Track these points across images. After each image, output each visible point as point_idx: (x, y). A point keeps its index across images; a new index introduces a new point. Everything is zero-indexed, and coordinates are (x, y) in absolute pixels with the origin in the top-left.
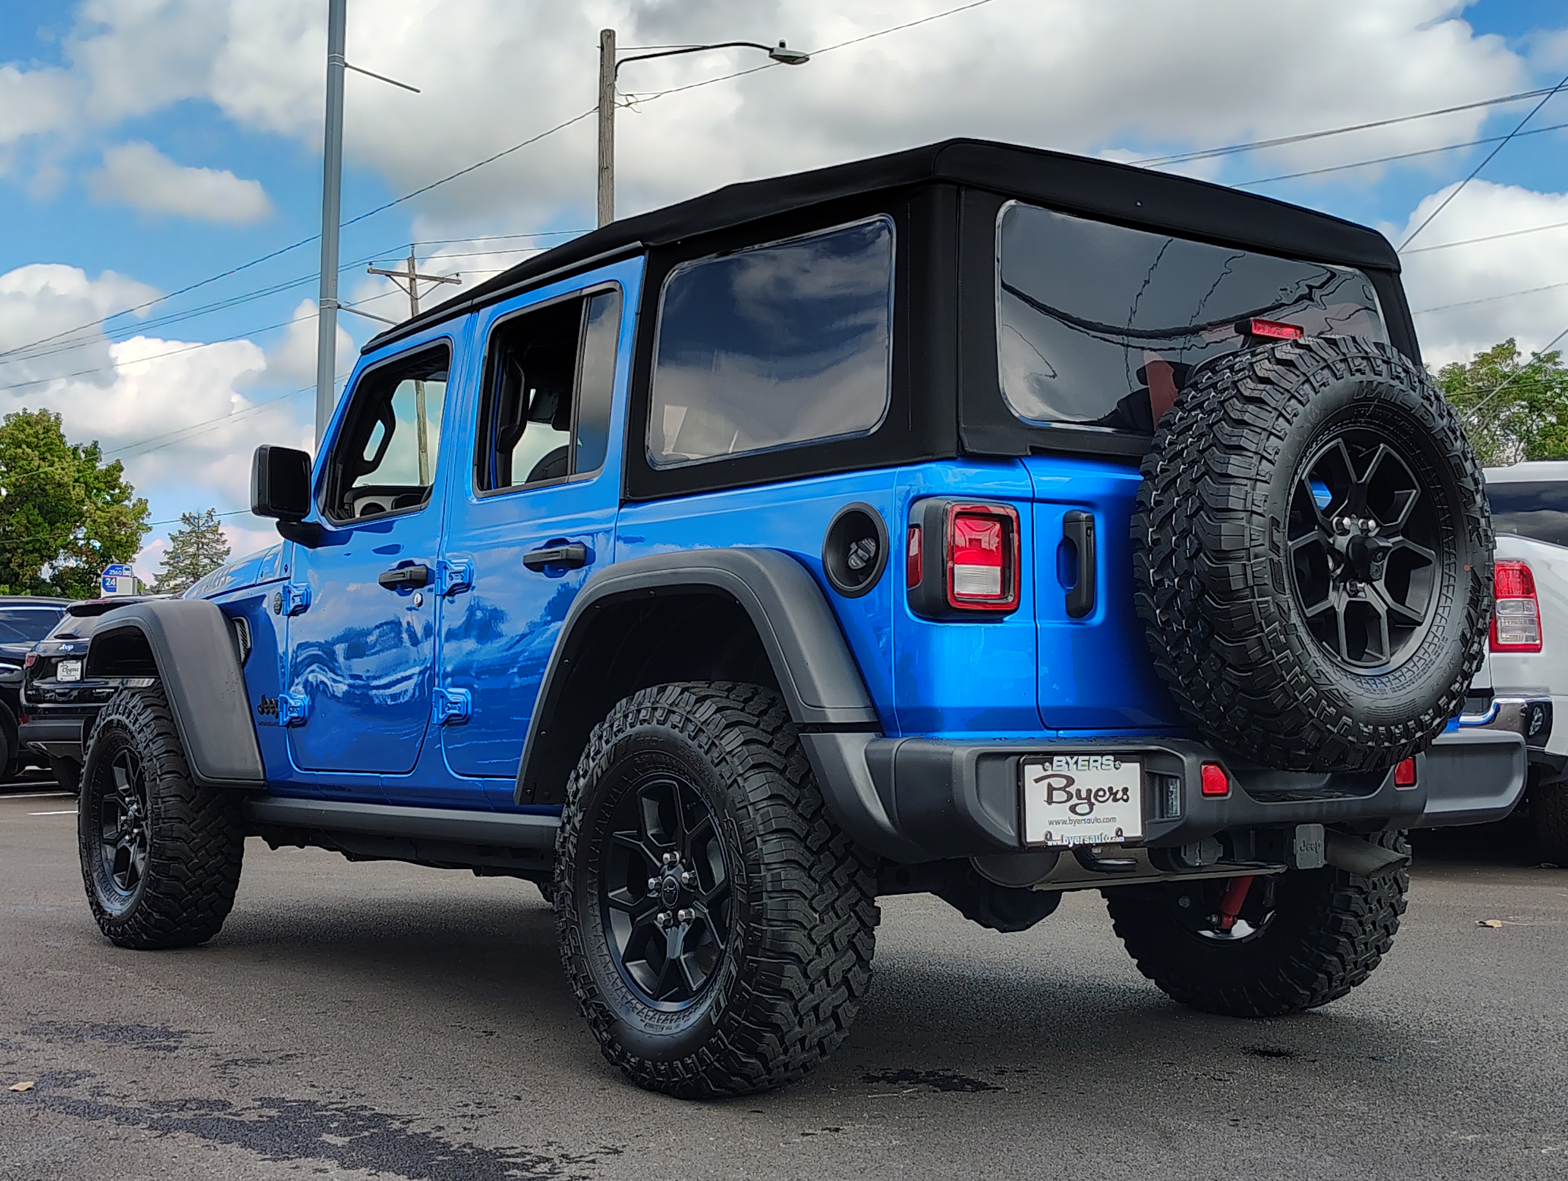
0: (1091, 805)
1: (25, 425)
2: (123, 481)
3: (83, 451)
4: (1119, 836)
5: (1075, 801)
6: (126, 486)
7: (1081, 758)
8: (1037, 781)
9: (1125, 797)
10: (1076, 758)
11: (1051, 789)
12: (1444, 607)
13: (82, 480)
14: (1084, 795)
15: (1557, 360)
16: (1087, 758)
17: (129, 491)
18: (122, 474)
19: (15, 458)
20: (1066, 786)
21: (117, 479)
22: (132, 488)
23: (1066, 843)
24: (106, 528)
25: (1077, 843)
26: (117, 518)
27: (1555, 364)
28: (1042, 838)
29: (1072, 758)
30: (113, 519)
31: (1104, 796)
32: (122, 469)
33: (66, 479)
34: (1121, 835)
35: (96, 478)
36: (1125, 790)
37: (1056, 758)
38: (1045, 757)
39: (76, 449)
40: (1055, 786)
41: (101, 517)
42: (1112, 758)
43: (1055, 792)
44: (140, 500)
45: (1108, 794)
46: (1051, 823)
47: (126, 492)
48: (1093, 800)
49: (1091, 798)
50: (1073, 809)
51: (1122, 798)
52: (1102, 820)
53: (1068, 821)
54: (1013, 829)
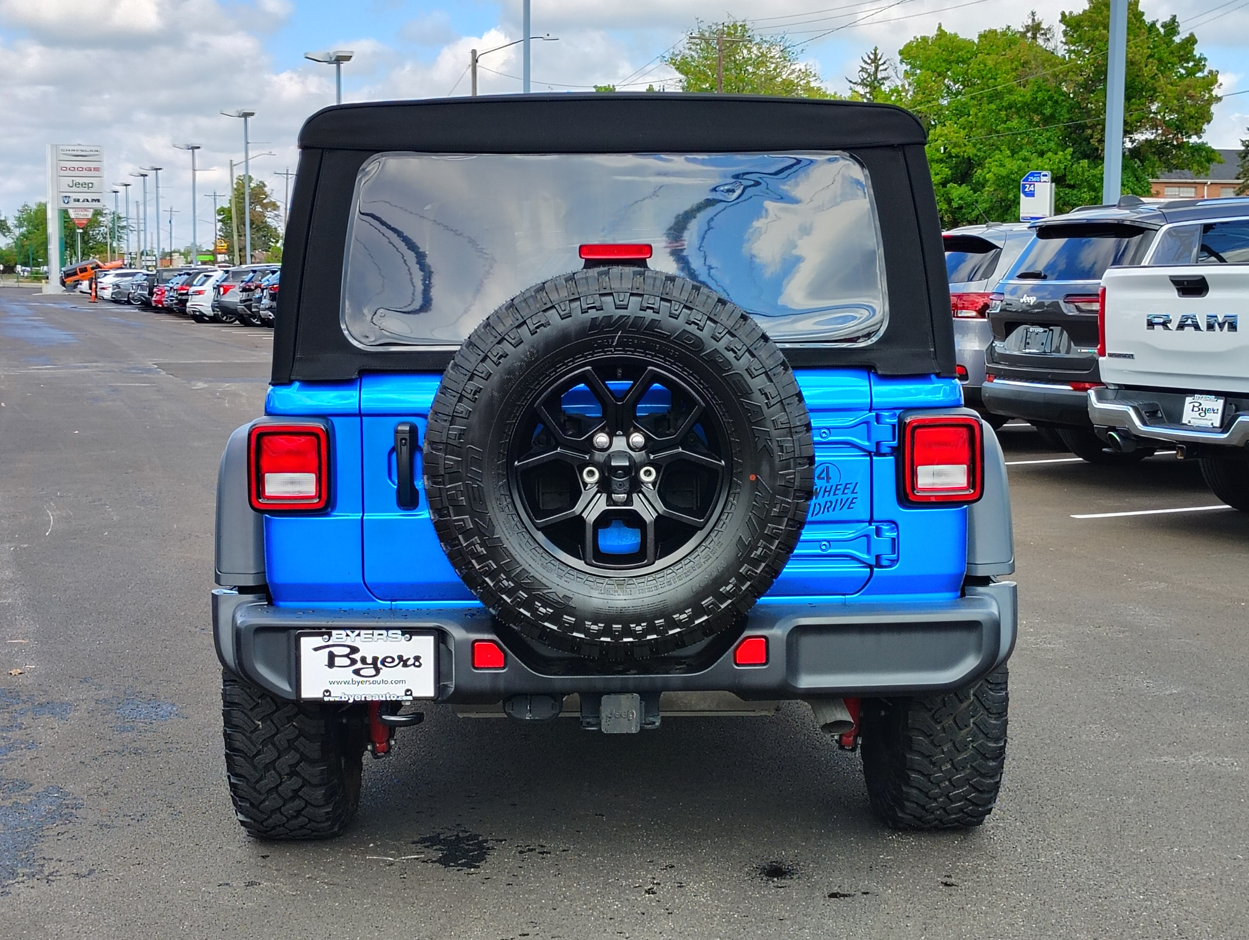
0: (378, 671)
1: (1103, 7)
2: (1197, 53)
3: (1162, 26)
4: (406, 695)
5: (359, 665)
6: (1200, 58)
7: (363, 632)
8: (316, 649)
9: (417, 664)
10: (357, 632)
11: (332, 656)
12: (729, 513)
13: (1156, 56)
14: (369, 660)
16: (371, 632)
17: (1203, 63)
18: (1195, 46)
19: (1093, 40)
20: (349, 654)
21: (1191, 51)
22: (1205, 59)
23: (346, 699)
24: (1175, 102)
25: (356, 699)
26: (1186, 92)
28: (318, 695)
29: (353, 632)
30: (1183, 93)
31: (392, 662)
32: (1195, 42)
33: (1138, 57)
34: (411, 695)
35: (1172, 53)
36: (417, 658)
37: (334, 632)
38: (324, 631)
39: (1153, 24)
40: (336, 653)
41: (1171, 91)
42: (399, 632)
43: (336, 659)
44: (1211, 72)
45: (397, 661)
46: (331, 682)
47: (1200, 63)
48: (379, 665)
49: (376, 664)
50: (357, 672)
51: (414, 664)
52: (389, 682)
53: (351, 682)
54: (291, 687)
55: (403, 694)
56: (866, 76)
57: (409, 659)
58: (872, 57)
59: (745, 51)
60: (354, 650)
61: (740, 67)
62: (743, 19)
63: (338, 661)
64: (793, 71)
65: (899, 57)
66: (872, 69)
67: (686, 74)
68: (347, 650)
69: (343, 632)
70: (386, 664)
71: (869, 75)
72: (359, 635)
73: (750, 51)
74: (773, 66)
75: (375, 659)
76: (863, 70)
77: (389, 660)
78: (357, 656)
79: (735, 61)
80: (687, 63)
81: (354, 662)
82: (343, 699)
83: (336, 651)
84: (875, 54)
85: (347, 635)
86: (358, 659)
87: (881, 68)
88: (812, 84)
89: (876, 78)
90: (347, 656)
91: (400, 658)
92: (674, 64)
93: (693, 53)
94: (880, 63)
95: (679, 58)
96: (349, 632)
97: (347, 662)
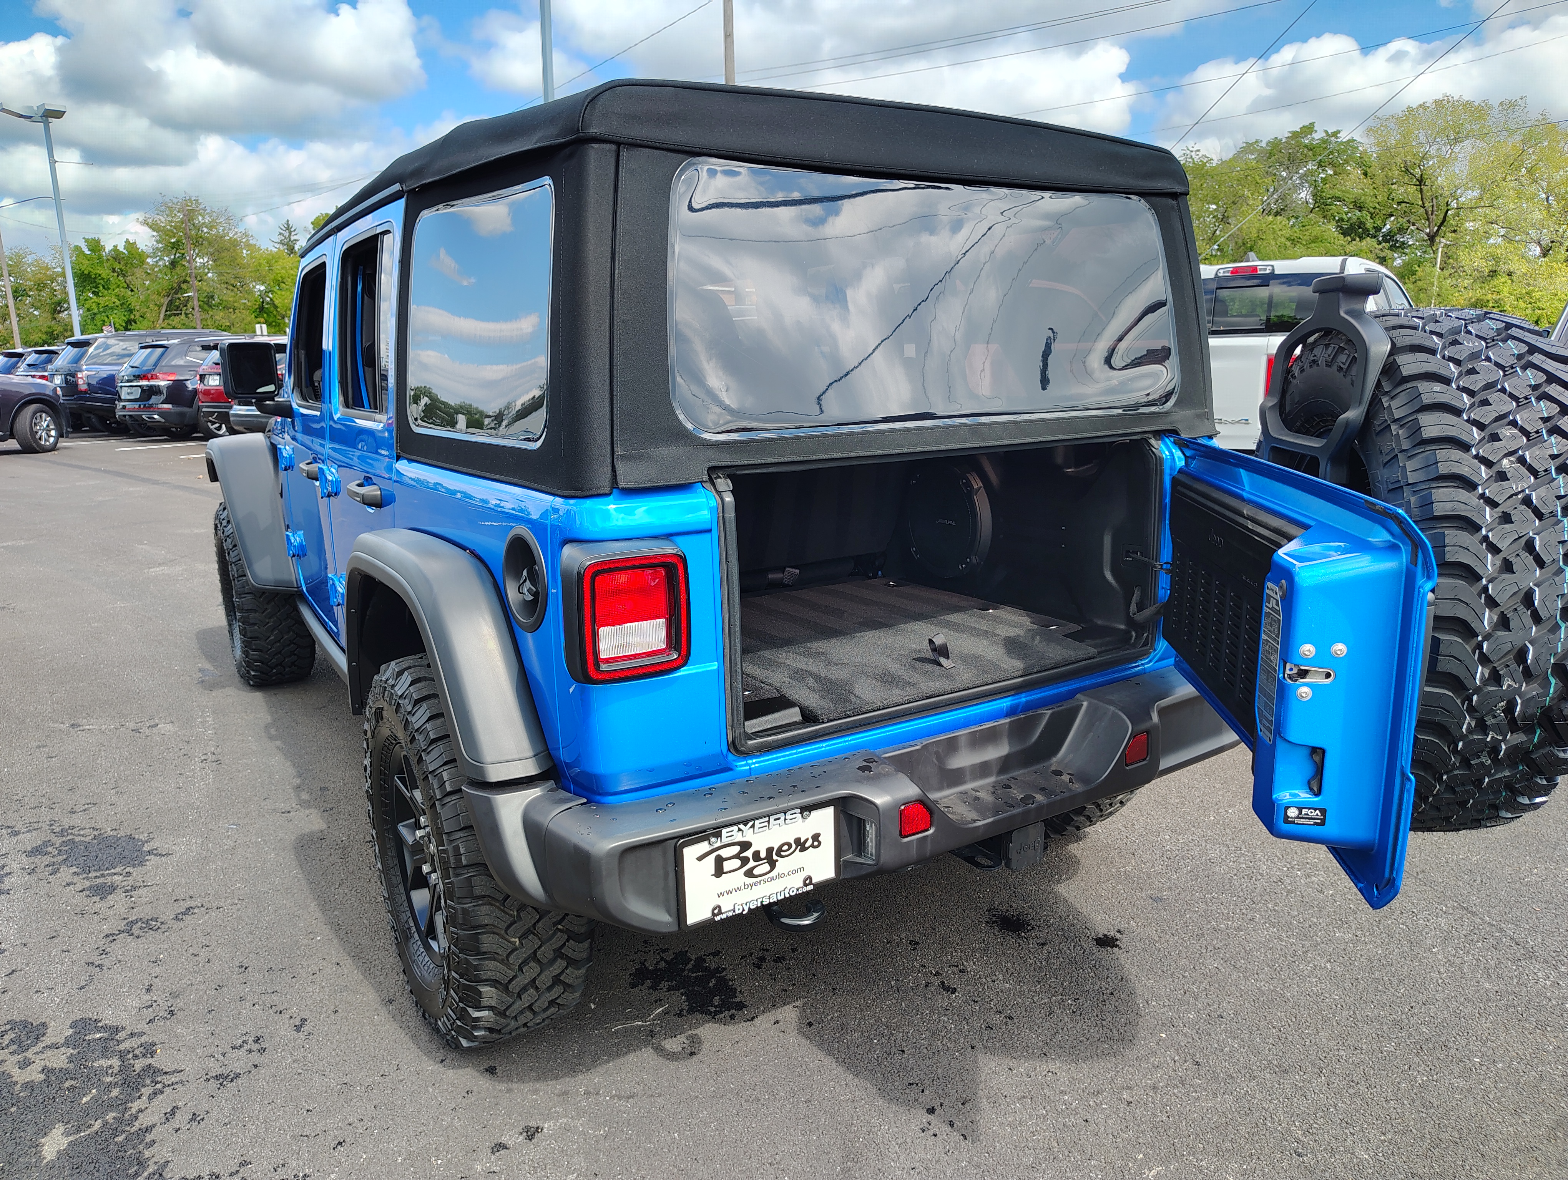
0: (773, 865)
4: (806, 885)
5: (752, 863)
7: (757, 822)
8: (700, 859)
9: (816, 843)
10: (751, 824)
11: (720, 861)
14: (763, 854)
15: (1338, 135)
16: (766, 819)
20: (739, 853)
23: (740, 911)
25: (752, 907)
27: (1337, 138)
28: (707, 915)
29: (746, 825)
31: (789, 849)
34: (811, 883)
36: (816, 837)
37: (724, 831)
38: (711, 833)
40: (724, 856)
42: (798, 811)
43: (725, 863)
45: (794, 846)
46: (720, 895)
48: (775, 857)
49: (771, 857)
50: (749, 874)
51: (812, 845)
52: (786, 874)
53: (743, 887)
54: (670, 915)
55: (802, 885)
56: (283, 238)
57: (807, 840)
58: (286, 226)
59: (200, 218)
60: (745, 846)
61: (198, 228)
62: (196, 195)
63: (727, 866)
64: (236, 233)
65: (312, 226)
66: (287, 234)
67: (158, 232)
68: (737, 849)
69: (735, 828)
70: (782, 853)
71: (285, 237)
72: (753, 826)
73: (204, 218)
74: (222, 228)
75: (770, 850)
76: (280, 234)
77: (786, 847)
78: (749, 854)
79: (194, 225)
80: (157, 224)
81: (745, 861)
82: (737, 912)
83: (725, 853)
84: (288, 224)
85: (740, 830)
86: (750, 856)
87: (293, 233)
88: (251, 242)
89: (290, 240)
90: (737, 856)
91: (798, 841)
92: (147, 224)
93: (161, 217)
94: (292, 230)
95: (150, 221)
96: (741, 826)
97: (737, 863)
